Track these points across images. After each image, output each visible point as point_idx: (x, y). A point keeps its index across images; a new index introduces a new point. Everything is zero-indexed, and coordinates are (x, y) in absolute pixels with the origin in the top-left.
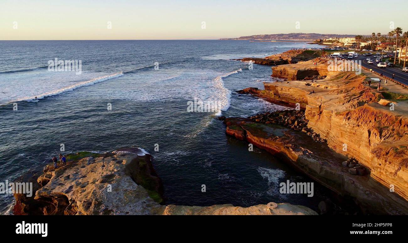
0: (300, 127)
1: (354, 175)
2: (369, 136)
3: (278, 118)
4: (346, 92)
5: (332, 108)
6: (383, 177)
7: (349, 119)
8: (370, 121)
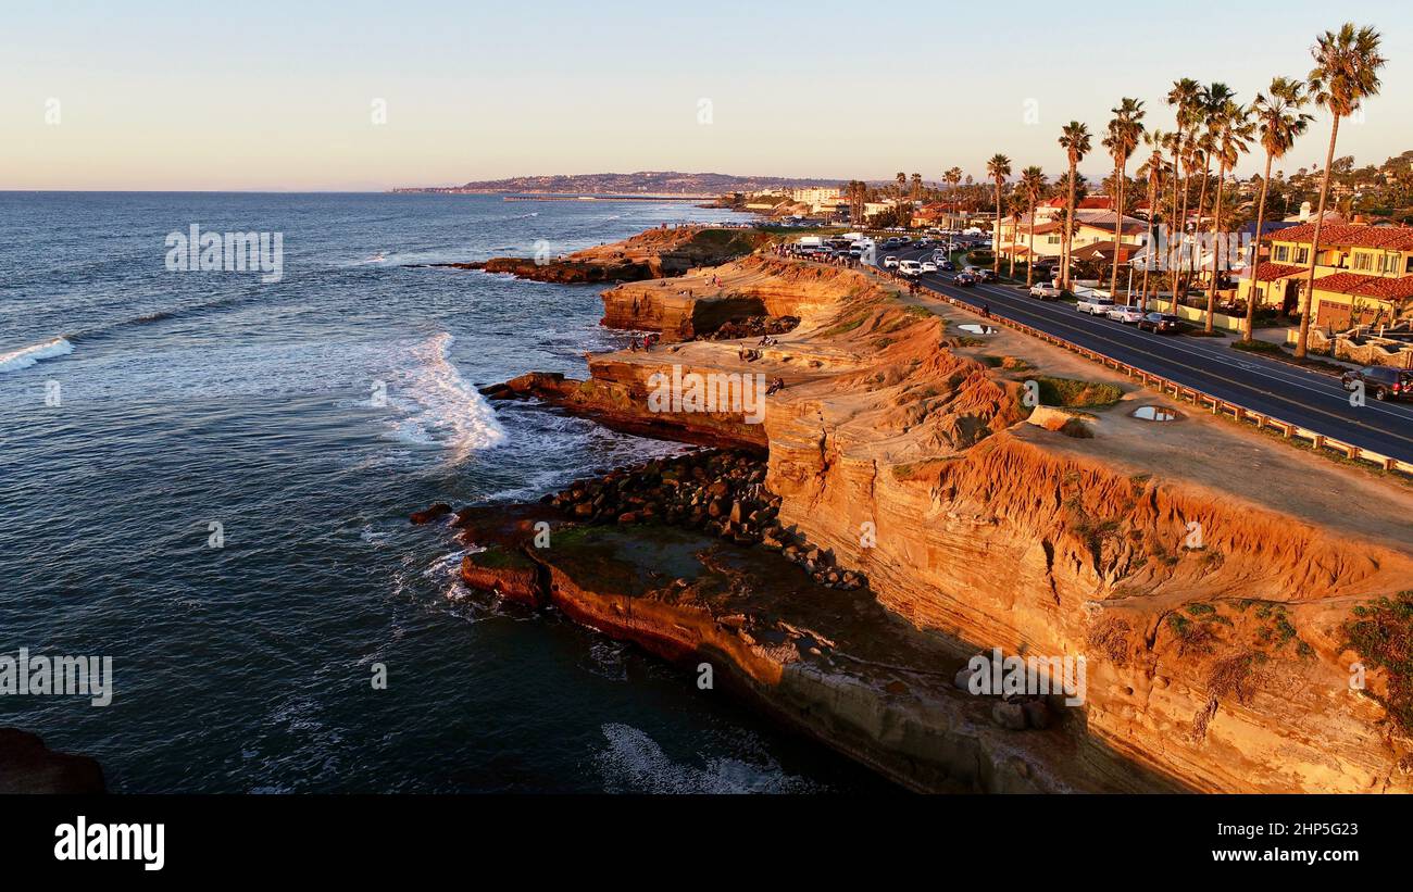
0: (752, 526)
1: (1019, 730)
2: (1050, 562)
3: (662, 492)
4: (895, 379)
5: (872, 451)
6: (1143, 740)
7: (953, 493)
8: (1039, 502)
